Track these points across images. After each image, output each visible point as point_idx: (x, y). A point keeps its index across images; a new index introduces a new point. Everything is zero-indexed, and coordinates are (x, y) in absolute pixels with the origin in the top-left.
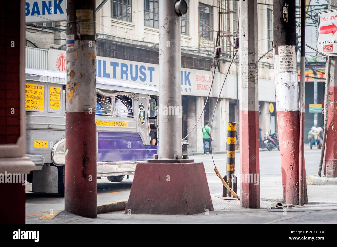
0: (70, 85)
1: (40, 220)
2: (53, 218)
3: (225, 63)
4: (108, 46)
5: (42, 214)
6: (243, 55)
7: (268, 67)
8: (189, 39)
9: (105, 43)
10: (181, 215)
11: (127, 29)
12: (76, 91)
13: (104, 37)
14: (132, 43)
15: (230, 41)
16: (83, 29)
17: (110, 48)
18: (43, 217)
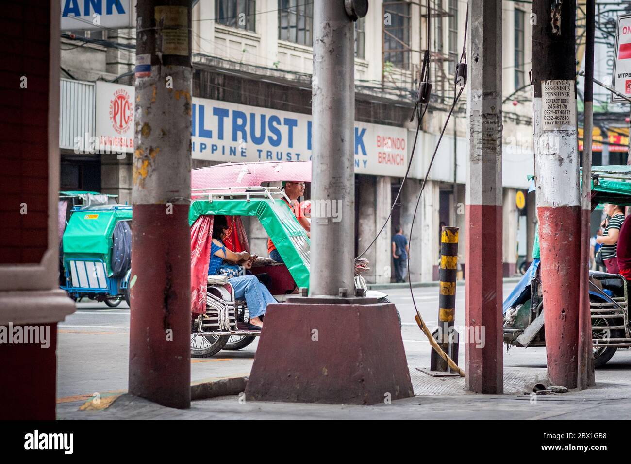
0: (141, 151)
1: (82, 410)
2: (106, 407)
3: (432, 112)
4: (209, 76)
5: (84, 398)
6: (475, 98)
7: (515, 121)
8: (365, 66)
9: (204, 71)
10: (351, 405)
11: (246, 44)
12: (153, 164)
13: (201, 60)
14: (255, 72)
15: (442, 71)
16: (167, 43)
17: (212, 81)
18: (87, 405)
